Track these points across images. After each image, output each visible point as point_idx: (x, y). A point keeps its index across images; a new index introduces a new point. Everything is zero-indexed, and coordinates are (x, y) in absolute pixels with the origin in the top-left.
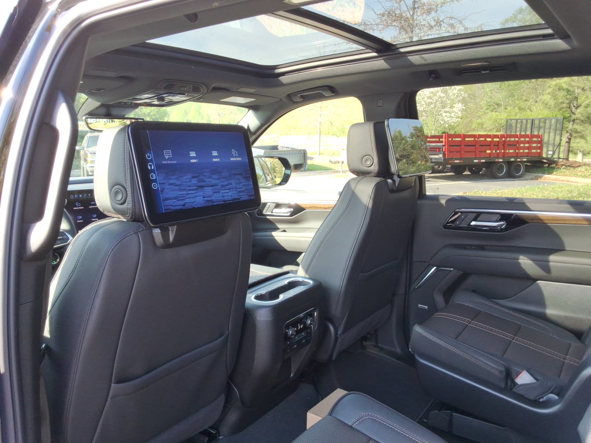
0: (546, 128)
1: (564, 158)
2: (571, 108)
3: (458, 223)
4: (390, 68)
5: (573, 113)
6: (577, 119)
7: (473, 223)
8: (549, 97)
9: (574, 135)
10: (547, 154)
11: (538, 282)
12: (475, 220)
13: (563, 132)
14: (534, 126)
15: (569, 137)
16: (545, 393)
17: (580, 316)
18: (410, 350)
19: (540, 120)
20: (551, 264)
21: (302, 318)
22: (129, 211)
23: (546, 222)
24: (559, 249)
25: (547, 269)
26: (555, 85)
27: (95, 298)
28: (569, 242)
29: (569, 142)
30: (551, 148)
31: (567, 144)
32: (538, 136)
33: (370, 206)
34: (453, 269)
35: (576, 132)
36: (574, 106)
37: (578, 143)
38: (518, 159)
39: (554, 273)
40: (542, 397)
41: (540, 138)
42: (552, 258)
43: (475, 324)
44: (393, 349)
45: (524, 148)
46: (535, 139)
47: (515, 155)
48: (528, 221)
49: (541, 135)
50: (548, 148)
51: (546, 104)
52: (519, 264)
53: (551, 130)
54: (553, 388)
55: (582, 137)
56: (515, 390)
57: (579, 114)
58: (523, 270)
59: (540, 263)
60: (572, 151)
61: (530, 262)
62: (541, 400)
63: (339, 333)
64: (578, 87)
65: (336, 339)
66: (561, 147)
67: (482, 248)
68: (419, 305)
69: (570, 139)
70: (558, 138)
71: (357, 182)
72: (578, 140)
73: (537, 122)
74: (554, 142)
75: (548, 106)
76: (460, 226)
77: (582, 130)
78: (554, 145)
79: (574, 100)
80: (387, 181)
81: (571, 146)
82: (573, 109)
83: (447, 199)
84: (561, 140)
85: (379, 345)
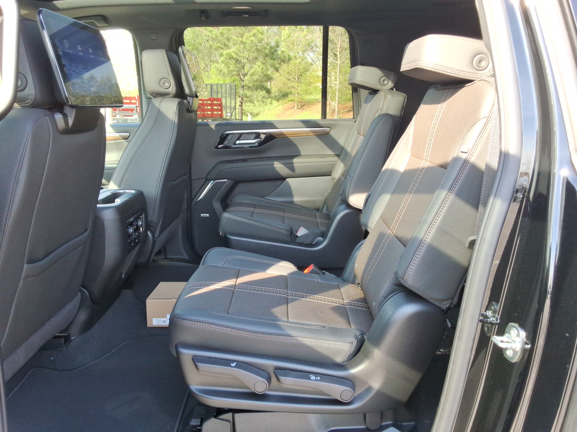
0: (223, 93)
1: (239, 119)
2: (240, 76)
3: (226, 143)
4: (173, 2)
5: (242, 80)
6: (245, 86)
7: (238, 142)
8: (223, 65)
9: (245, 99)
10: (227, 116)
11: (287, 179)
12: (238, 139)
13: (237, 97)
14: (213, 92)
15: (241, 101)
16: (315, 238)
17: (315, 199)
18: (221, 234)
19: (217, 85)
20: (295, 165)
21: (133, 221)
22: (30, 96)
23: (288, 136)
24: (298, 155)
25: (292, 169)
26: (227, 54)
27: (19, 176)
28: (303, 149)
29: (241, 106)
30: (228, 111)
31: (240, 107)
32: (218, 100)
33: (176, 121)
34: (226, 180)
35: (246, 97)
36: (243, 74)
37: (249, 106)
38: (204, 120)
39: (298, 171)
40: (314, 241)
41: (219, 101)
42: (295, 160)
43: (257, 210)
44: (182, 257)
45: (208, 110)
46: (215, 102)
47: (202, 117)
48: (276, 136)
49: (220, 98)
50: (226, 110)
51: (221, 71)
52: (274, 168)
53: (227, 94)
54: (319, 234)
55: (251, 102)
56: (298, 241)
57: (247, 81)
58: (277, 172)
59: (288, 165)
60: (244, 114)
61: (282, 165)
62: (313, 243)
63: (156, 236)
64: (244, 57)
65: (154, 242)
66: (237, 110)
67: (245, 160)
68: (202, 215)
69: (242, 103)
70: (233, 102)
71: (160, 102)
72: (248, 104)
73: (215, 87)
74: (231, 106)
75: (222, 73)
76: (228, 145)
77: (250, 95)
78: (231, 108)
79: (242, 69)
80: (184, 102)
81: (243, 109)
82: (242, 77)
83: (215, 124)
84: (236, 103)
85: (169, 257)
